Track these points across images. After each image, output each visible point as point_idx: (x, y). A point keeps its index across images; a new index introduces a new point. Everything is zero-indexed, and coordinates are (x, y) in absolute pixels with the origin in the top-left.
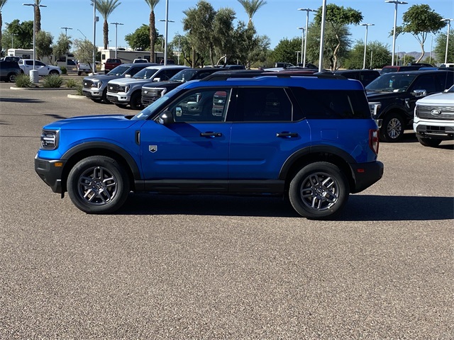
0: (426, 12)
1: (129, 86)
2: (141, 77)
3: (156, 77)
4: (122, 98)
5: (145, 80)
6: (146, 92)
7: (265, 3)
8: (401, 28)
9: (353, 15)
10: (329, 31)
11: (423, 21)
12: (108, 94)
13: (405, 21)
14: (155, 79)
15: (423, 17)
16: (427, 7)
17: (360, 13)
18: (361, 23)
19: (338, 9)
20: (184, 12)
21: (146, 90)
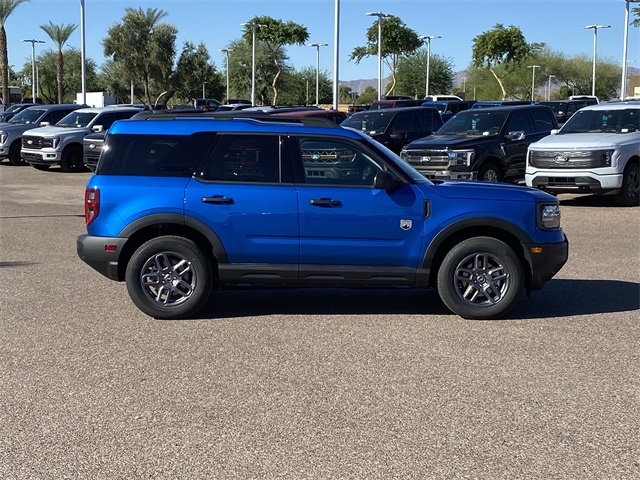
0: (397, 27)
1: (59, 139)
2: (71, 124)
3: (95, 124)
4: (48, 156)
5: (79, 129)
6: (92, 146)
7: (166, 14)
8: (364, 48)
9: (296, 32)
10: (261, 54)
11: (394, 39)
12: (24, 150)
13: (370, 39)
14: (95, 127)
15: (394, 34)
16: (398, 21)
17: (305, 29)
18: (308, 43)
19: (275, 23)
20: (42, 27)
21: (92, 143)
